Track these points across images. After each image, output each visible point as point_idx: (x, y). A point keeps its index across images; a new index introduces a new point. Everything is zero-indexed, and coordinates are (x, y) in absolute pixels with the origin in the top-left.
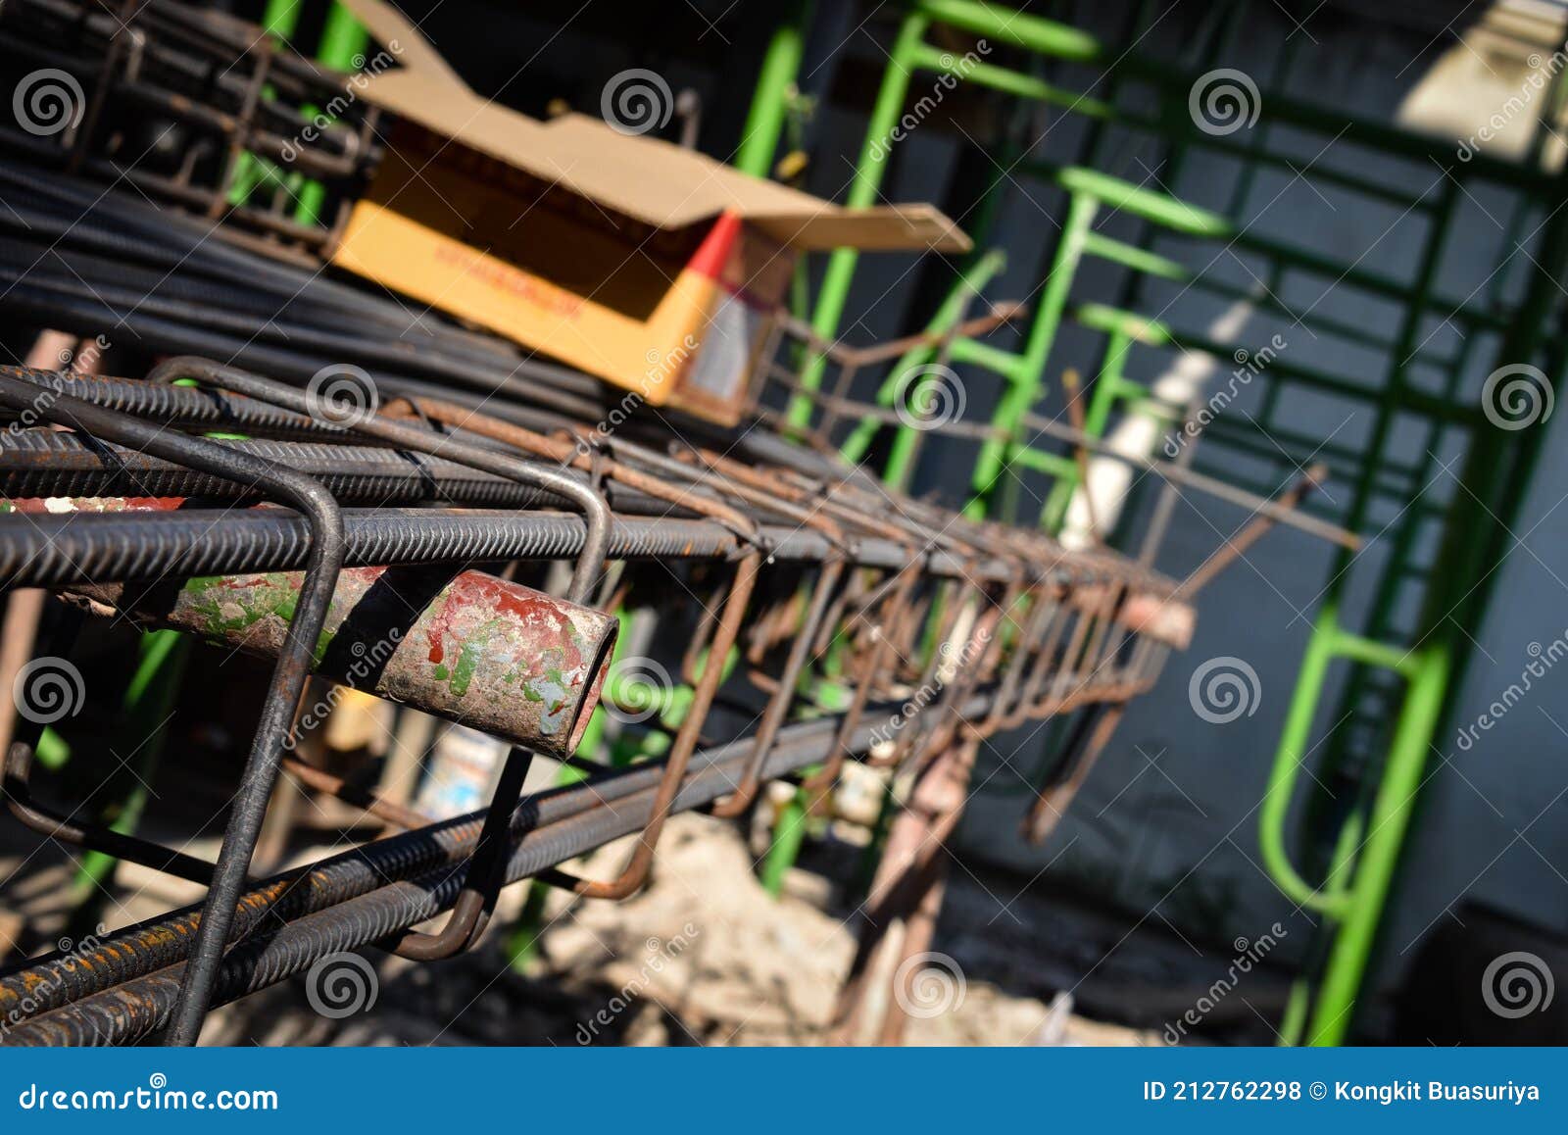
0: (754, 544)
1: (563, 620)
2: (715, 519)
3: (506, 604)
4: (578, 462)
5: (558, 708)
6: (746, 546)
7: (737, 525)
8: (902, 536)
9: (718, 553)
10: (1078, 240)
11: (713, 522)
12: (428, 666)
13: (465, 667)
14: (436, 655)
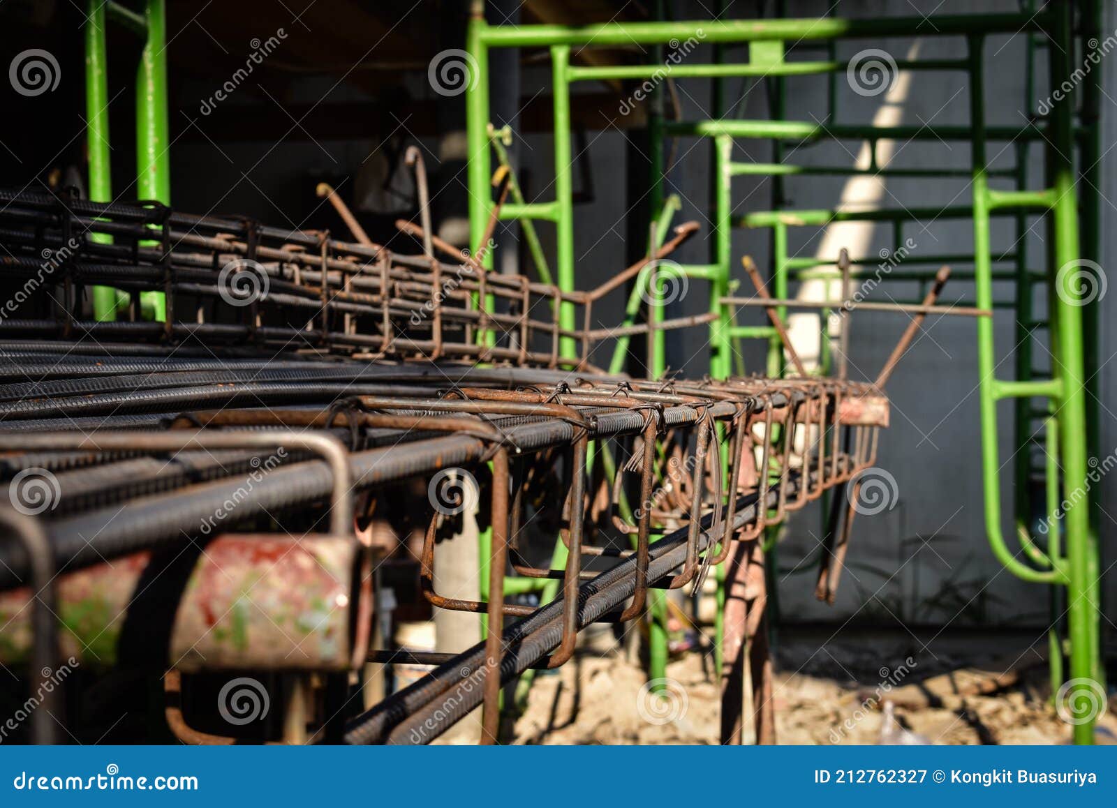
0: (498, 443)
1: (312, 555)
2: (461, 432)
3: (259, 556)
4: (337, 421)
5: (329, 633)
6: (493, 445)
7: (481, 431)
8: (637, 404)
9: (469, 458)
10: (727, 169)
11: (459, 435)
12: (207, 633)
13: (238, 622)
14: (210, 620)
